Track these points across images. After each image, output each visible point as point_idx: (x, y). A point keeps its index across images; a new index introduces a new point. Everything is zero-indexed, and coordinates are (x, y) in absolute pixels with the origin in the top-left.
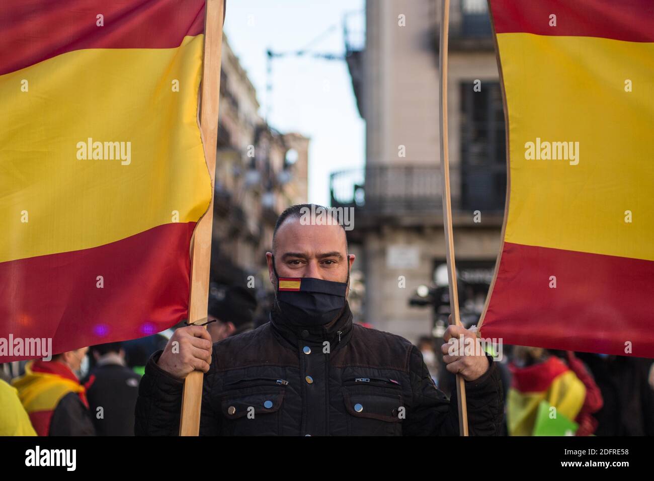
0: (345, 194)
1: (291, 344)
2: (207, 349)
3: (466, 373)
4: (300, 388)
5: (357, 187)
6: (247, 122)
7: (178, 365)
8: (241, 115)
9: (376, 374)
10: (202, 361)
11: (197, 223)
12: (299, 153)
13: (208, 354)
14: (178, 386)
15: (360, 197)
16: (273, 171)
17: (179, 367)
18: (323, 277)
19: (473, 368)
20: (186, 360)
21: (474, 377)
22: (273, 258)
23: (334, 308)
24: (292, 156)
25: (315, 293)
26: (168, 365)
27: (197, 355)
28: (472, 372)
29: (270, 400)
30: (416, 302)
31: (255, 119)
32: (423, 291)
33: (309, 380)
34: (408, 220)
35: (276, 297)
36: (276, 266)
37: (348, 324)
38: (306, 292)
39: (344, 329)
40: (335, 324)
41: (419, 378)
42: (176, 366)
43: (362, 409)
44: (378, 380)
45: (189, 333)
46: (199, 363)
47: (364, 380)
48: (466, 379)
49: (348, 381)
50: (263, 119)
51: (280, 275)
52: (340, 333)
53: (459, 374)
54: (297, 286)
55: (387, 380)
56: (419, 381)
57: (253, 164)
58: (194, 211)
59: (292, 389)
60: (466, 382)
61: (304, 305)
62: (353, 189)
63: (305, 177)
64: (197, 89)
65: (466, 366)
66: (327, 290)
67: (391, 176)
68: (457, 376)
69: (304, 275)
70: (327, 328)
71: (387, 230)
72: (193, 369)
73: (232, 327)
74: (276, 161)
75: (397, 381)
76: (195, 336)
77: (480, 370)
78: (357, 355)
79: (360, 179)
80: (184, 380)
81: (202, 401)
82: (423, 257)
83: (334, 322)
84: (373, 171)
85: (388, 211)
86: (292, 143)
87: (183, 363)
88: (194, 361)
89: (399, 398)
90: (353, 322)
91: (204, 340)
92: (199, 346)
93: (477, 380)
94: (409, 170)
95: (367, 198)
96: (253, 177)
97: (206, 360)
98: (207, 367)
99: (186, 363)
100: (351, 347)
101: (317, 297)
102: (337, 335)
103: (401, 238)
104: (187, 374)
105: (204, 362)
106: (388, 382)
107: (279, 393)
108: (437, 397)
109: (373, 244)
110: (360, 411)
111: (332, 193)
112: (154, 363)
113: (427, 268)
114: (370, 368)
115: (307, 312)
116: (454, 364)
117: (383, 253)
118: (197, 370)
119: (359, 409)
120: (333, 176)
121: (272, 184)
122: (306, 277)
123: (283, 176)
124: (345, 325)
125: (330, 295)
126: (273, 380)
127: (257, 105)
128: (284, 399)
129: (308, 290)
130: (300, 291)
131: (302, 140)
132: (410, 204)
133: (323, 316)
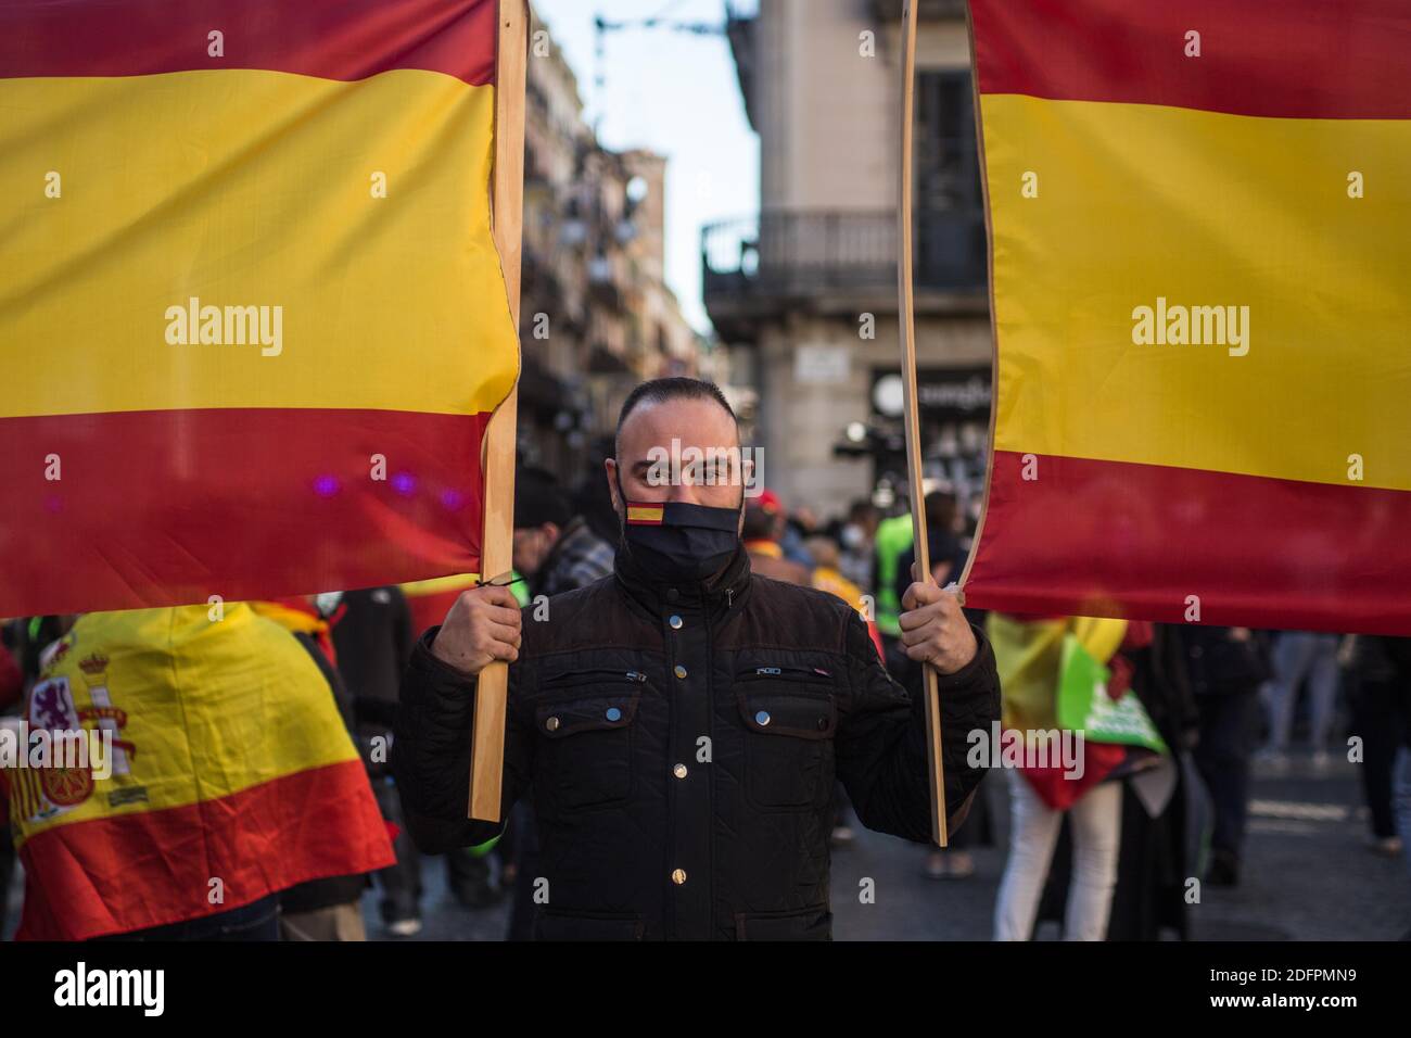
0: (727, 258)
1: (652, 613)
2: (514, 625)
3: (939, 662)
4: (665, 685)
5: (745, 246)
6: (562, 133)
7: (467, 653)
8: (553, 123)
9: (792, 660)
10: (506, 645)
11: (491, 414)
12: (650, 184)
13: (514, 633)
14: (466, 688)
15: (751, 262)
16: (606, 216)
17: (468, 656)
18: (700, 500)
19: (952, 654)
20: (481, 646)
21: (952, 668)
22: (617, 468)
23: (718, 552)
24: (637, 189)
25: (687, 527)
26: (450, 654)
27: (499, 636)
28: (950, 660)
29: (618, 708)
30: (845, 451)
31: (575, 127)
32: (857, 433)
33: (681, 672)
34: (830, 304)
35: (623, 533)
36: (622, 483)
37: (743, 576)
38: (671, 527)
39: (737, 585)
40: (722, 578)
41: (862, 664)
42: (463, 655)
43: (769, 719)
44: (794, 670)
45: (483, 599)
46: (502, 648)
47: (772, 671)
48: (941, 673)
49: (745, 672)
50: (588, 128)
51: (628, 496)
52: (730, 592)
53: (929, 663)
54: (656, 516)
55: (806, 669)
56: (862, 670)
57: (573, 211)
58: (486, 390)
59: (654, 689)
60: (939, 676)
61: (668, 547)
62: (739, 249)
63: (659, 223)
64: (486, 183)
65: (940, 651)
66: (707, 522)
67: (801, 231)
68: (924, 666)
69: (669, 499)
70: (709, 584)
71: (795, 320)
72: (491, 659)
73: (553, 530)
74: (613, 199)
75: (824, 670)
76: (493, 604)
77: (962, 656)
78: (759, 629)
79: (750, 231)
80: (477, 677)
81: (507, 709)
82: (855, 365)
83: (719, 574)
84: (773, 222)
85: (797, 289)
86: (636, 167)
87: (475, 650)
88: (493, 647)
89: (828, 699)
90: (751, 571)
91: (508, 610)
92: (500, 620)
93: (959, 672)
94: (832, 220)
95: (762, 266)
96: (575, 231)
97: (512, 644)
98: (515, 655)
99: (481, 651)
100: (749, 614)
101: (691, 534)
102: (726, 596)
103: (819, 332)
104: (482, 667)
105: (510, 646)
106: (810, 673)
107: (630, 696)
108: (892, 696)
109: (773, 343)
110: (766, 723)
111: (705, 258)
112: (425, 646)
113: (861, 382)
114: (780, 649)
115: (676, 559)
116: (919, 646)
117: (789, 358)
118: (498, 659)
119: (764, 720)
120: (706, 231)
121: (605, 239)
122: (672, 501)
123: (623, 231)
124: (739, 578)
125: (713, 530)
126: (620, 673)
127: (578, 104)
128: (639, 705)
129: (676, 523)
130: (662, 526)
131: (653, 162)
132: (834, 276)
133: (701, 564)
